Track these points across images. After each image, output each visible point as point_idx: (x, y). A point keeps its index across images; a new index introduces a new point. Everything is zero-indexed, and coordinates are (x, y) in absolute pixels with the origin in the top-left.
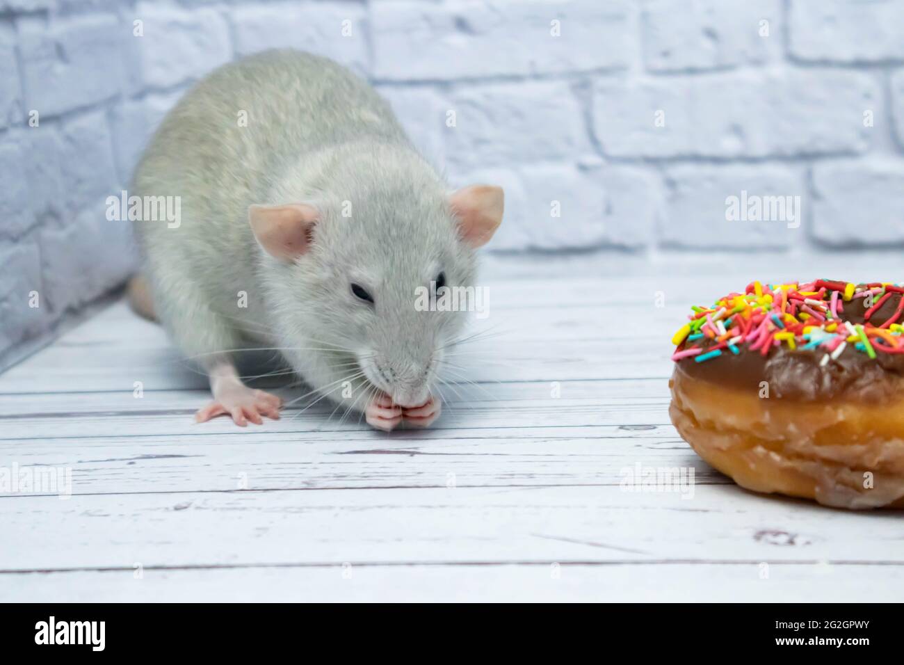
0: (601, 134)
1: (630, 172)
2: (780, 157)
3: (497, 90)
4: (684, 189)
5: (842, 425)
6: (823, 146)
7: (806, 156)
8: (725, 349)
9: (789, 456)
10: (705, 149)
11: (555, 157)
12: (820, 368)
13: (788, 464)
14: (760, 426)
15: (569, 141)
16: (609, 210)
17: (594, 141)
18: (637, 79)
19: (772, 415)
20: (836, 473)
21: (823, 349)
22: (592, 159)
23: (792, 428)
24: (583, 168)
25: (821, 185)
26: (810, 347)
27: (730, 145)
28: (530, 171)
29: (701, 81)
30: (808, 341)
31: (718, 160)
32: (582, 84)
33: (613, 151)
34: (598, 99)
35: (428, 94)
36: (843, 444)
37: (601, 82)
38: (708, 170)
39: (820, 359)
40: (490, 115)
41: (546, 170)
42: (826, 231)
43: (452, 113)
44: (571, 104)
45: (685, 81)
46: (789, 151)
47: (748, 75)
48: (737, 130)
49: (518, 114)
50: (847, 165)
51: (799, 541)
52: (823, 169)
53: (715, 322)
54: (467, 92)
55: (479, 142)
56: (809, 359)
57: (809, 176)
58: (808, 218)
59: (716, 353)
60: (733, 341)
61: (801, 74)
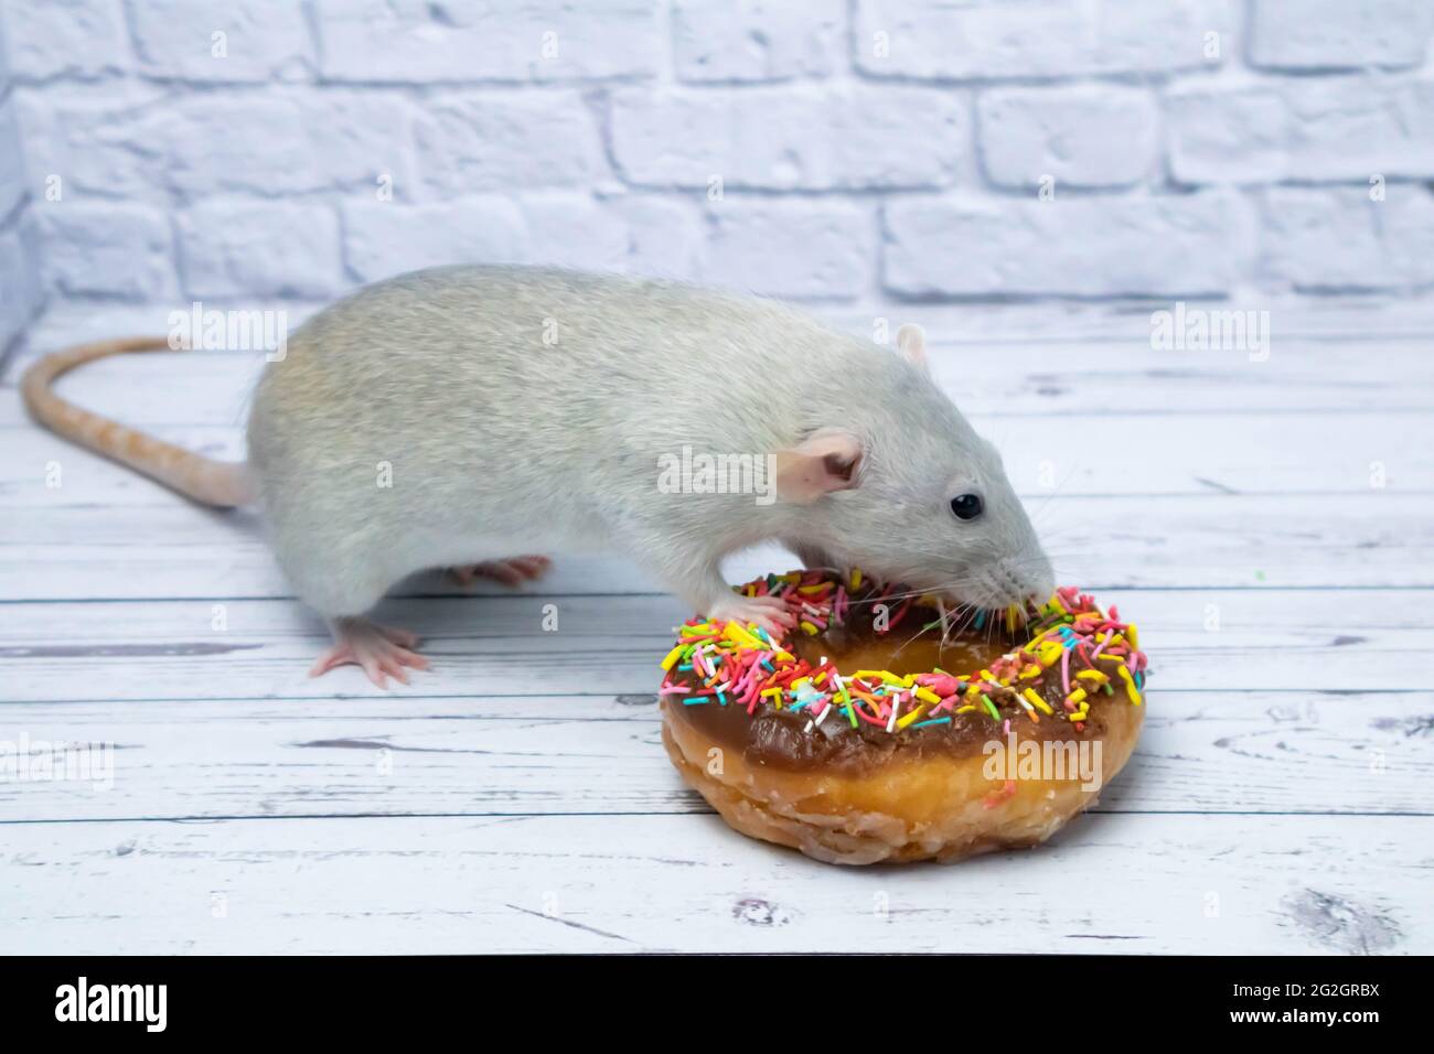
0: (622, 156)
1: (660, 203)
2: (844, 190)
3: (489, 97)
4: (726, 225)
5: (822, 798)
6: (896, 179)
7: (875, 190)
8: (714, 696)
9: (775, 816)
10: (754, 180)
11: (565, 183)
12: (803, 735)
13: (773, 823)
14: (745, 786)
15: (581, 163)
16: (633, 249)
17: (615, 165)
18: (666, 91)
19: (755, 778)
20: (819, 835)
21: (807, 714)
22: (611, 186)
23: (775, 794)
24: (600, 197)
25: (896, 227)
26: (795, 707)
27: (785, 174)
28: (533, 198)
29: (746, 94)
30: (795, 699)
31: (769, 192)
32: (597, 94)
33: (636, 177)
34: (618, 113)
35: (395, 98)
36: (825, 814)
37: (623, 92)
38: (758, 203)
39: (805, 724)
40: (479, 129)
41: (553, 198)
42: (900, 279)
43: (430, 120)
44: (584, 119)
45: (727, 95)
46: (856, 184)
47: (805, 89)
48: (792, 156)
49: (515, 128)
50: (926, 201)
51: (777, 917)
52: (898, 206)
53: (705, 655)
54: (447, 99)
55: (465, 161)
56: (794, 722)
57: (881, 212)
58: (881, 265)
59: (704, 700)
60: (720, 690)
61: (871, 91)
